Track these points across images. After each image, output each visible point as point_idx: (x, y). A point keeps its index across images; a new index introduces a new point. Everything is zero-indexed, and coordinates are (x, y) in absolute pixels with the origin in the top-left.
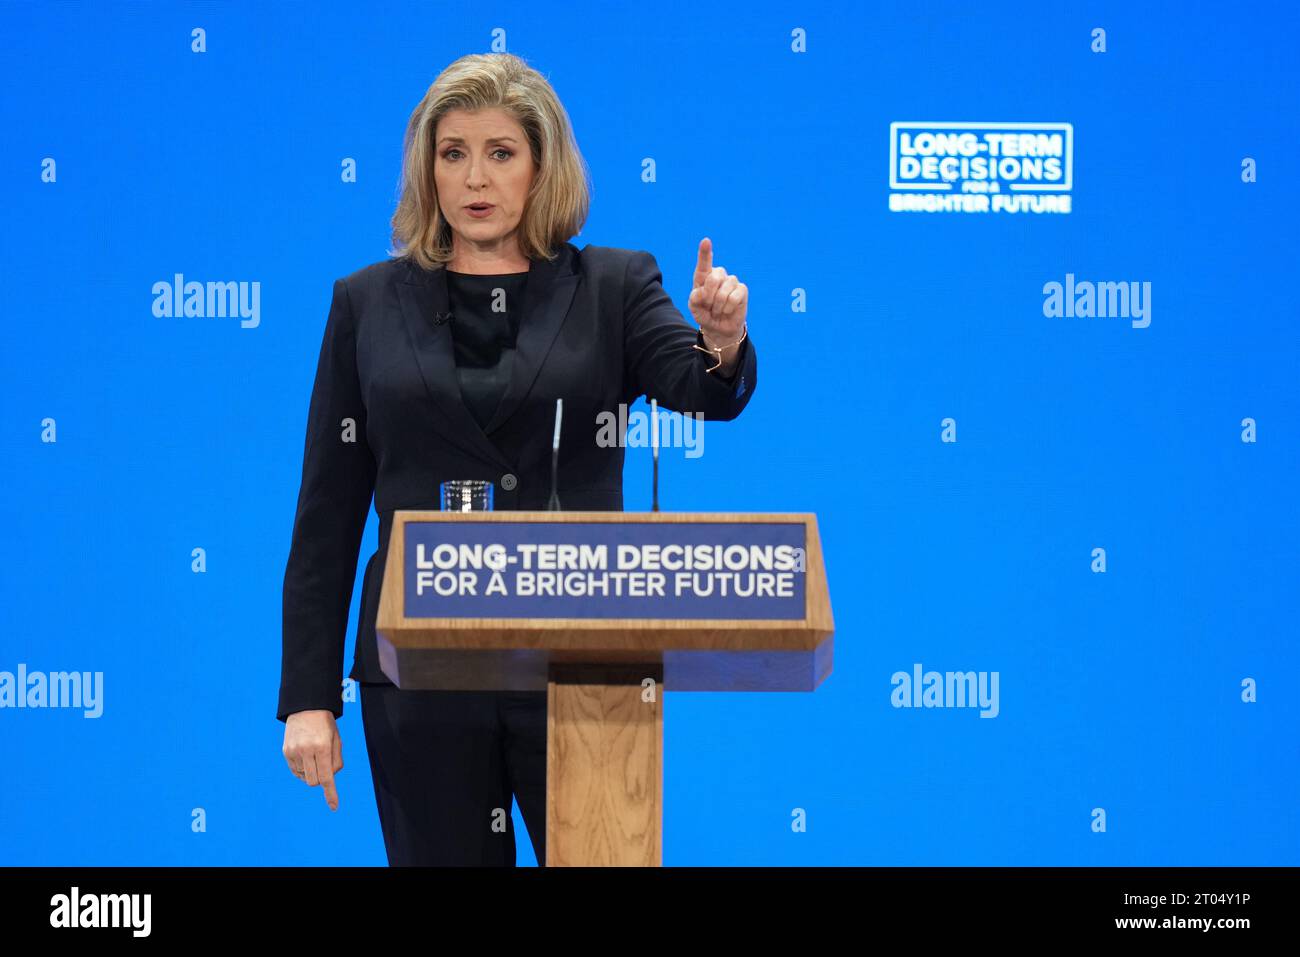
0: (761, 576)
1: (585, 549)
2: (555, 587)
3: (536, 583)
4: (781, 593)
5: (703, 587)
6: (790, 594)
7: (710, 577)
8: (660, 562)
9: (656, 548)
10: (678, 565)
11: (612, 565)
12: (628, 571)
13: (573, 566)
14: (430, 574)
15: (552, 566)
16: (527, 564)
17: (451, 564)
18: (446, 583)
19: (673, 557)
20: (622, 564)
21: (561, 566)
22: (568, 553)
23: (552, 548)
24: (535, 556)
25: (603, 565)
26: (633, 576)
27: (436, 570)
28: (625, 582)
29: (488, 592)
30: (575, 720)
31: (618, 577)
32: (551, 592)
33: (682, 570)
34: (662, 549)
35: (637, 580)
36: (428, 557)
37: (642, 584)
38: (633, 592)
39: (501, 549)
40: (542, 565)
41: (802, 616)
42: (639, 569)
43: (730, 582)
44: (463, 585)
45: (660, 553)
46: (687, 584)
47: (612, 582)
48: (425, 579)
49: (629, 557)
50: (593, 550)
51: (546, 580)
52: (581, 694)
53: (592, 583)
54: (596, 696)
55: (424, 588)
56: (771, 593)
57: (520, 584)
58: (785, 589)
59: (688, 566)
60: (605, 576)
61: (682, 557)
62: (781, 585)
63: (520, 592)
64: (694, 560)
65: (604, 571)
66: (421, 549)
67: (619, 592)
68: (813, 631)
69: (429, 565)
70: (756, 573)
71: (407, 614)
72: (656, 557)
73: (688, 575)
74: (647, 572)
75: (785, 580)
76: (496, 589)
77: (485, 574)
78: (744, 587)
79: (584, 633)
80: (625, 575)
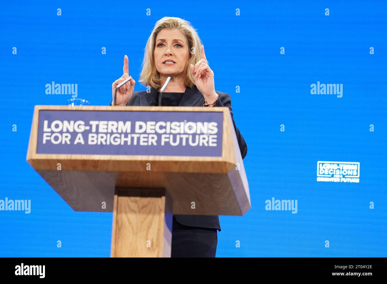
0: (202, 136)
1: (121, 123)
2: (106, 141)
3: (97, 139)
4: (211, 145)
5: (175, 141)
6: (215, 145)
7: (178, 137)
8: (155, 129)
9: (154, 123)
10: (163, 131)
11: (133, 131)
12: (140, 134)
13: (115, 131)
14: (49, 134)
15: (105, 131)
16: (94, 130)
17: (59, 130)
18: (56, 138)
19: (161, 127)
20: (137, 130)
21: (110, 131)
22: (113, 125)
23: (106, 122)
24: (97, 126)
25: (129, 131)
26: (142, 136)
27: (52, 132)
28: (139, 139)
29: (76, 143)
30: (126, 213)
31: (135, 136)
32: (104, 143)
33: (165, 133)
34: (156, 123)
35: (144, 138)
36: (49, 126)
37: (146, 140)
38: (142, 143)
39: (82, 123)
40: (100, 130)
41: (220, 155)
42: (145, 133)
43: (187, 139)
44: (64, 139)
45: (155, 125)
46: (167, 140)
47: (132, 139)
48: (47, 136)
49: (141, 127)
50: (125, 124)
51: (102, 137)
52: (129, 201)
53: (123, 139)
54: (136, 202)
55: (47, 141)
56: (206, 145)
57: (90, 139)
58: (213, 143)
59: (168, 132)
60: (129, 136)
61: (165, 127)
62: (211, 141)
63: (90, 143)
64: (171, 129)
65: (129, 133)
66: (46, 123)
67: (135, 143)
68: (225, 163)
69: (49, 130)
70: (199, 135)
71: (38, 152)
72: (153, 127)
73: (168, 136)
74: (149, 134)
75: (213, 138)
76: (79, 141)
77: (74, 134)
78: (194, 141)
79: (119, 162)
80: (138, 135)
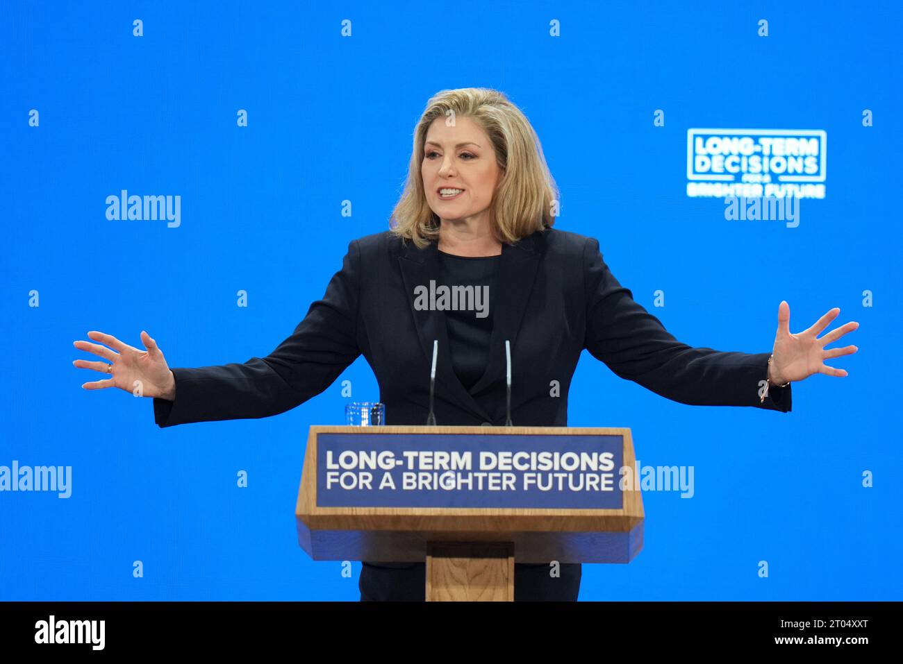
0: (588, 476)
1: (455, 455)
2: (431, 484)
3: (417, 481)
4: (604, 488)
5: (545, 483)
6: (611, 489)
7: (550, 476)
8: (512, 464)
9: (509, 454)
10: (526, 467)
11: (476, 467)
12: (488, 472)
13: (446, 467)
14: (337, 474)
15: (430, 467)
16: (411, 466)
17: (353, 465)
18: (349, 481)
19: (522, 461)
20: (483, 466)
21: (437, 467)
22: (442, 458)
23: (430, 454)
24: (416, 460)
25: (469, 467)
26: (491, 475)
27: (342, 470)
28: (486, 480)
29: (381, 487)
30: (446, 585)
31: (480, 476)
32: (429, 487)
33: (529, 471)
34: (513, 455)
35: (494, 478)
36: (336, 461)
37: (498, 481)
38: (491, 488)
39: (391, 454)
40: (422, 466)
41: (620, 505)
42: (496, 470)
43: (566, 480)
44: (362, 481)
45: (512, 458)
46: (533, 482)
47: (475, 480)
48: (333, 477)
49: (488, 461)
50: (461, 456)
51: (425, 478)
52: (450, 564)
53: (460, 481)
54: (463, 566)
55: (332, 484)
56: (596, 489)
57: (405, 481)
58: (607, 485)
59: (534, 467)
60: (470, 475)
61: (529, 461)
62: (604, 482)
63: (405, 487)
64: (538, 463)
65: (469, 471)
66: (330, 454)
67: (480, 487)
68: (628, 518)
69: (336, 467)
70: (585, 473)
71: (319, 504)
72: (509, 461)
73: (533, 475)
74: (502, 472)
75: (607, 479)
76: (387, 485)
77: (378, 473)
78: (576, 483)
79: (454, 518)
80: (485, 475)
